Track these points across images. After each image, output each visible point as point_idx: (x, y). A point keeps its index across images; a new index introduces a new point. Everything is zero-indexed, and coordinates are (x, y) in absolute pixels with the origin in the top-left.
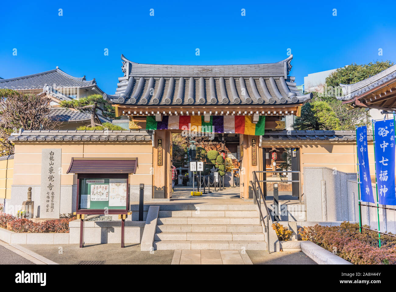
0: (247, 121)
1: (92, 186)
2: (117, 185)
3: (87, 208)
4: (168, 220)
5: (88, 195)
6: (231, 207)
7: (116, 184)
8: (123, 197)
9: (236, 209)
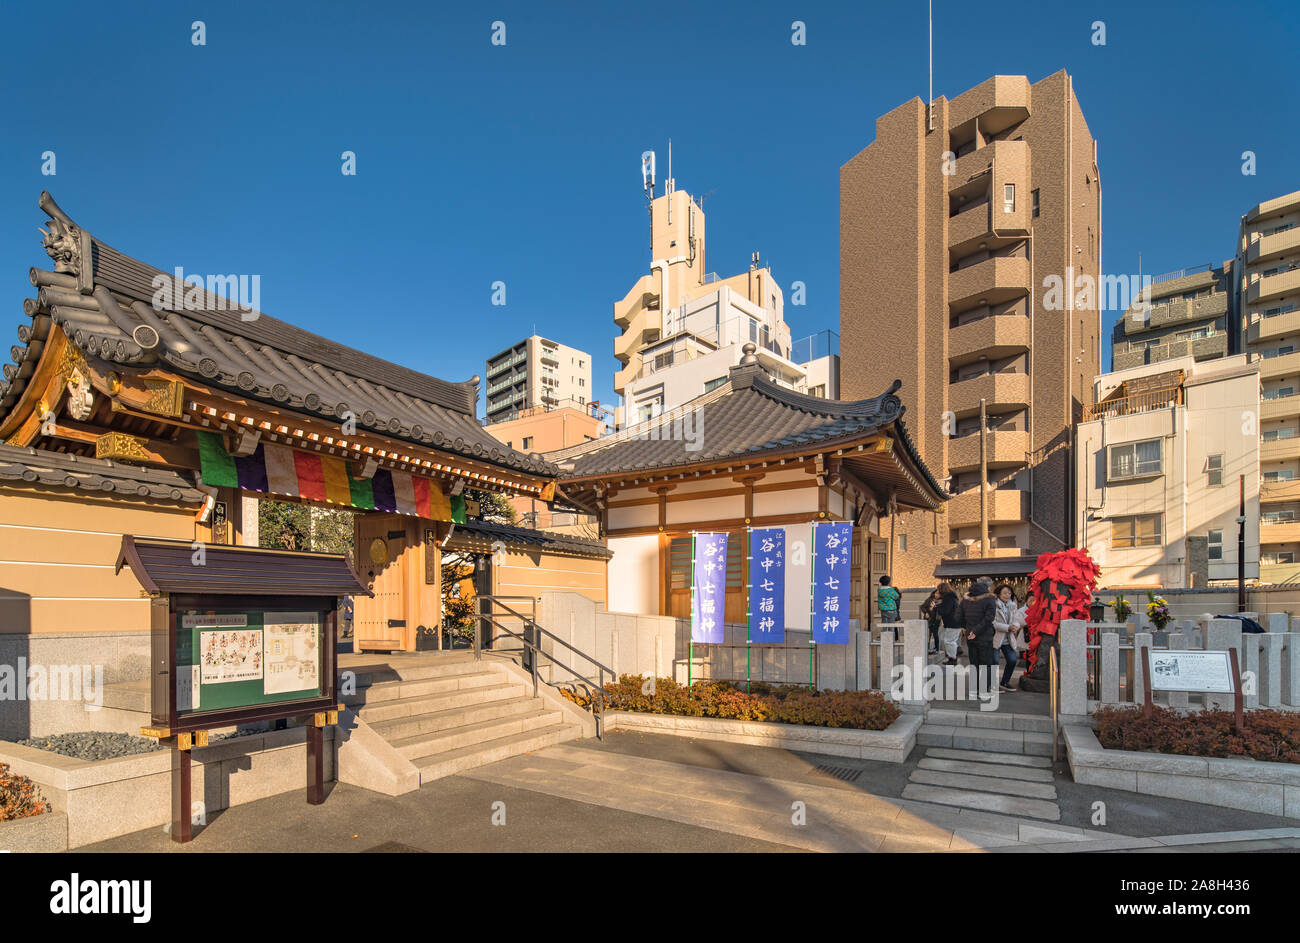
0: (433, 493)
1: (206, 638)
2: (287, 630)
3: (191, 711)
4: (371, 713)
5: (195, 667)
6: (450, 669)
7: (284, 626)
8: (307, 663)
9: (460, 672)
